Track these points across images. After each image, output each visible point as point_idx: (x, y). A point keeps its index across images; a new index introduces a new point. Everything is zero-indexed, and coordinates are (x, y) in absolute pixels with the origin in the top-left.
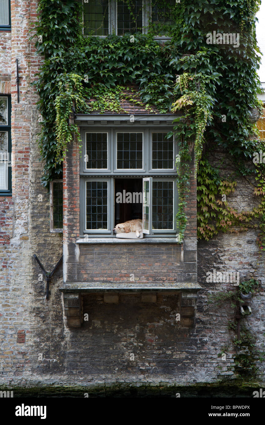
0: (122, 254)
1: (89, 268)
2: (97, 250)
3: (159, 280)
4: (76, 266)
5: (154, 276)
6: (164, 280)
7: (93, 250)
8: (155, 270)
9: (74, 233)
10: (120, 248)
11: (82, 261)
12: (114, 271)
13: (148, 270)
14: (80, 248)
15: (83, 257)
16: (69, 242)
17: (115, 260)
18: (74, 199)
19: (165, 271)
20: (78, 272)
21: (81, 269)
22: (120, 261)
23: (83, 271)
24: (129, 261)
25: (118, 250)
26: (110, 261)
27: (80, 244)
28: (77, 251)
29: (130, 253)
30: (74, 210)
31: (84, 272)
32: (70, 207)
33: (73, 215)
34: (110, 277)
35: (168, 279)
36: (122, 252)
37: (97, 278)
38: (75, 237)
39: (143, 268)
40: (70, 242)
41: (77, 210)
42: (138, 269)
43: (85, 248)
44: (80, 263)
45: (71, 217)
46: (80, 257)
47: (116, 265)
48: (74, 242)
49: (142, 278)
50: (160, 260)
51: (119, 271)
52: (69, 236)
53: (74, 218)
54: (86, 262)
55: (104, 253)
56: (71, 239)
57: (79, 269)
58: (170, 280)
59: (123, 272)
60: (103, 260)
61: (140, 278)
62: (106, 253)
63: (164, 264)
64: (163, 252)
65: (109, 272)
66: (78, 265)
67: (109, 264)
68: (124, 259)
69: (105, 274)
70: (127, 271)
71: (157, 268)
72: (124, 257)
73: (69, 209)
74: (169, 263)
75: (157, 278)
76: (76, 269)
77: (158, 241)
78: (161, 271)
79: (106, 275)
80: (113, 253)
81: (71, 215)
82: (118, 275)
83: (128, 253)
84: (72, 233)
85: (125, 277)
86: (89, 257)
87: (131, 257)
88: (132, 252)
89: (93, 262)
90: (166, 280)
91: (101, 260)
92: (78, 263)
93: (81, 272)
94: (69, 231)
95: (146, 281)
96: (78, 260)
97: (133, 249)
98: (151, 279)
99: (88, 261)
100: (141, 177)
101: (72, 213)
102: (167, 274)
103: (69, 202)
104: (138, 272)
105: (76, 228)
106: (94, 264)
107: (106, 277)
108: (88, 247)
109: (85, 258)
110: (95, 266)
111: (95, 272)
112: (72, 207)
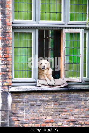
0: (48, 101)
1: (20, 115)
2: (26, 97)
3: (78, 125)
4: (8, 113)
5: (74, 121)
6: (82, 124)
7: (23, 98)
8: (75, 116)
9: (7, 82)
10: (46, 95)
11: (14, 109)
12: (41, 117)
13: (69, 115)
14: (12, 97)
15: (15, 104)
16: (2, 90)
17: (42, 107)
18: (7, 48)
19: (83, 116)
20: (10, 119)
21: (13, 116)
22: (46, 107)
23: (14, 118)
24: (54, 108)
25: (44, 97)
26: (38, 108)
27: (12, 93)
28: (10, 98)
29: (54, 99)
30: (7, 59)
31: (15, 119)
32: (4, 57)
33: (6, 64)
34: (38, 123)
35: (85, 124)
36: (48, 99)
37: (27, 124)
38: (8, 86)
39: (65, 114)
40: (3, 90)
41: (9, 60)
42: (61, 114)
43: (16, 96)
44: (12, 110)
45: (5, 66)
46: (12, 105)
47: (43, 111)
48: (7, 91)
49: (64, 123)
50: (79, 106)
51: (45, 117)
52: (2, 84)
53: (8, 68)
54: (17, 109)
55: (32, 100)
56: (4, 87)
57: (11, 116)
58: (87, 124)
59: (48, 118)
60: (32, 107)
61: (62, 123)
62: (34, 101)
63: (83, 110)
64: (81, 99)
65: (36, 118)
66: (10, 112)
67: (36, 111)
68: (49, 106)
69: (34, 120)
70: (52, 117)
71: (77, 113)
72: (49, 103)
73: (3, 59)
74: (86, 108)
75: (77, 122)
76: (8, 116)
77: (78, 89)
78: (80, 116)
79: (34, 121)
80: (41, 101)
81: (4, 64)
82: (44, 121)
83: (53, 100)
84: (5, 82)
85: (50, 122)
86: (20, 104)
87: (55, 104)
88: (56, 99)
89: (23, 109)
90: (84, 124)
91: (30, 107)
92: (10, 111)
93: (13, 119)
94: (2, 80)
95: (67, 125)
96: (10, 108)
97: (56, 96)
98: (72, 123)
99: (19, 109)
100: (62, 28)
101: (5, 62)
102: (84, 118)
103: (2, 52)
104: (61, 117)
105: (9, 77)
106: (24, 111)
107: (34, 123)
108: (19, 95)
109: (16, 105)
110: (25, 113)
111: (25, 119)
112: (5, 57)
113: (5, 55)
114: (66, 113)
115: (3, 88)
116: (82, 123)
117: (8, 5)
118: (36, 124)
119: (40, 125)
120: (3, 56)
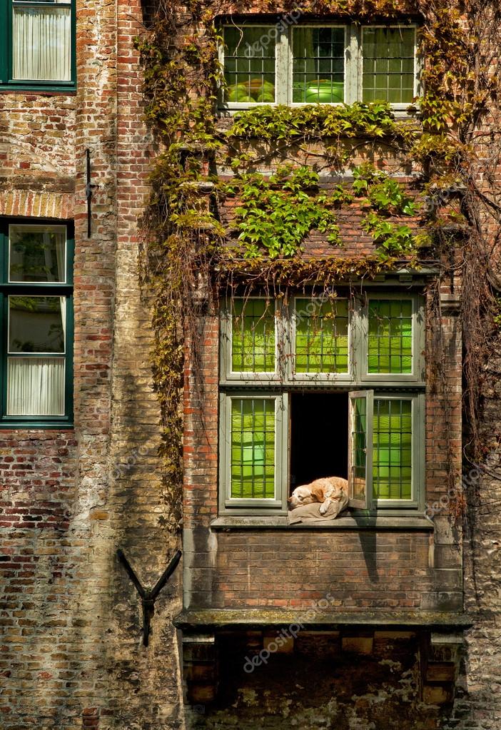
0: (305, 550)
1: (237, 580)
2: (252, 539)
3: (383, 606)
4: (210, 574)
5: (372, 597)
6: (394, 605)
7: (245, 541)
9: (206, 506)
10: (301, 537)
11: (223, 564)
12: (288, 585)
13: (360, 584)
14: (218, 538)
15: (224, 555)
17: (291, 563)
18: (206, 433)
19: (396, 587)
20: (213, 587)
21: (220, 581)
22: (303, 565)
23: (224, 586)
24: (321, 566)
25: (297, 542)
26: (281, 565)
27: (218, 530)
28: (213, 541)
29: (322, 547)
30: (207, 457)
31: (227, 588)
32: (198, 451)
33: (205, 467)
34: (281, 599)
35: (402, 605)
36: (306, 546)
37: (254, 600)
38: (208, 515)
39: (351, 581)
41: (212, 458)
42: (340, 581)
43: (228, 538)
44: (218, 568)
45: (200, 471)
46: (218, 556)
47: (293, 572)
48: (206, 525)
49: (347, 601)
50: (384, 564)
51: (299, 586)
52: (195, 511)
53: (207, 475)
54: (230, 566)
55: (267, 547)
56: (199, 517)
57: (215, 581)
58: (407, 605)
59: (307, 588)
60: (266, 562)
61: (342, 602)
62: (272, 548)
64: (391, 547)
65: (278, 587)
66: (213, 573)
67: (277, 572)
68: (309, 561)
69: (271, 591)
70: (316, 587)
72: (308, 556)
73: (197, 456)
74: (404, 570)
75: (380, 600)
76: (209, 580)
78: (387, 587)
79: (273, 594)
80: (288, 549)
81: (199, 467)
82: (297, 595)
83: (318, 547)
84: (202, 505)
85: (312, 598)
86: (237, 555)
87: (323, 557)
88: (327, 546)
89: (244, 566)
90: (398, 605)
91: (262, 563)
92: (214, 569)
93: (221, 587)
94: (195, 501)
95: (355, 607)
96: (214, 563)
97: (327, 539)
98: (367, 602)
99: (235, 565)
100: (345, 390)
101: (202, 463)
102: (398, 592)
103: (195, 442)
104: (338, 588)
105: (210, 495)
106: (247, 570)
107: (271, 599)
108: (235, 536)
109: (229, 557)
110: (249, 576)
111: (249, 589)
112: (202, 451)
113: (202, 448)
114: (351, 578)
115: (198, 519)
116: (392, 604)
117: (209, 341)
118: (277, 601)
119: (286, 603)
120: (196, 448)
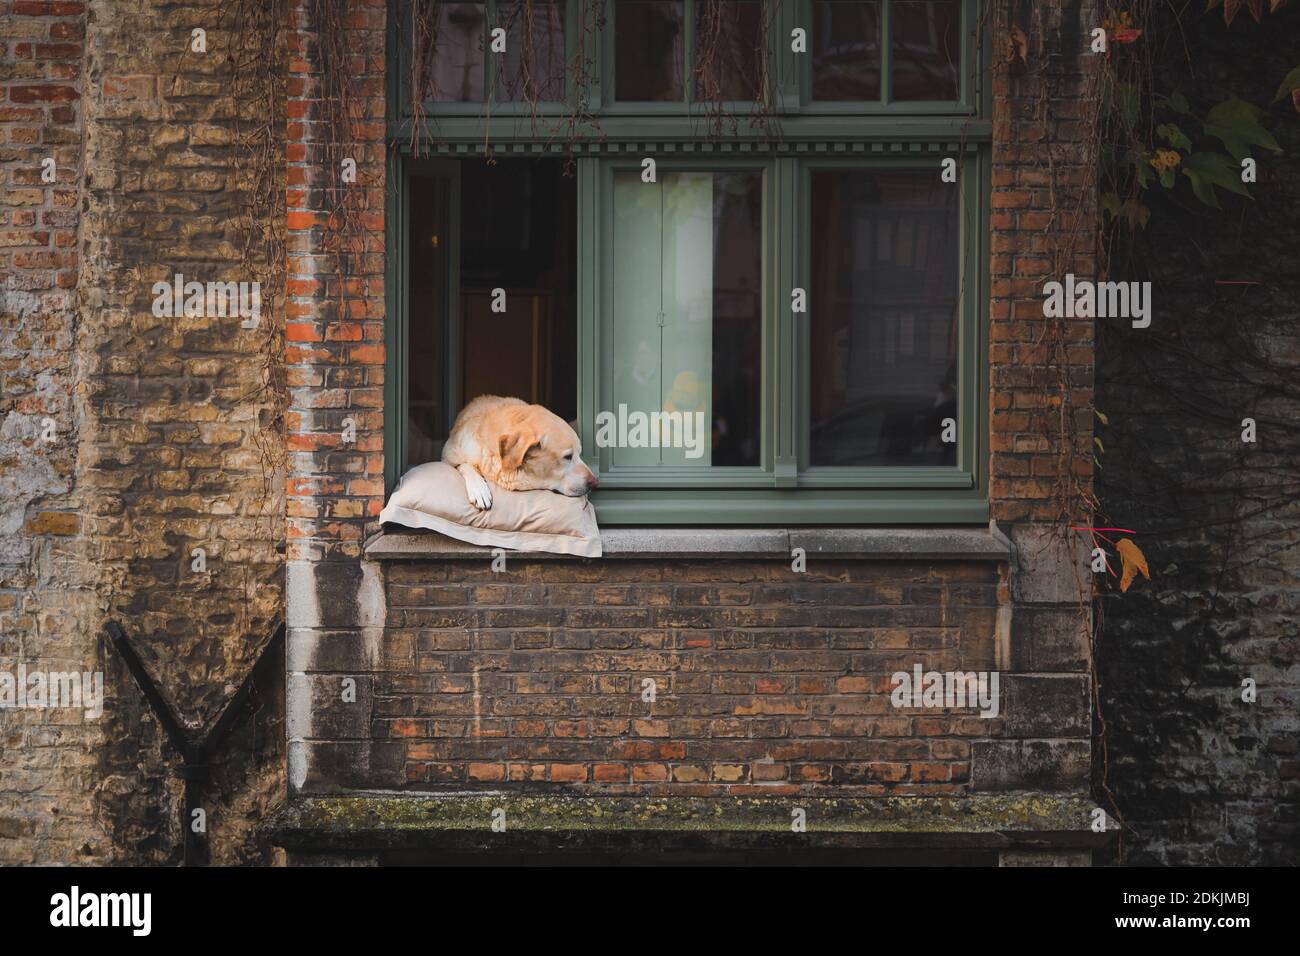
0: (640, 622)
1: (441, 707)
2: (486, 595)
3: (863, 780)
4: (365, 691)
5: (831, 754)
6: (895, 777)
7: (464, 598)
8: (837, 722)
9: (352, 498)
10: (627, 586)
11: (401, 662)
12: (590, 722)
13: (797, 718)
15: (405, 637)
16: (323, 549)
17: (599, 661)
18: (351, 286)
19: (900, 725)
20: (373, 730)
21: (394, 711)
22: (630, 664)
23: (406, 725)
24: (685, 668)
25: (615, 599)
26: (568, 665)
27: (389, 563)
28: (372, 601)
29: (688, 614)
30: (353, 354)
31: (412, 731)
32: (328, 336)
33: (348, 384)
34: (568, 761)
35: (918, 776)
36: (640, 611)
37: (491, 766)
38: (359, 521)
39: (769, 709)
40: (328, 547)
41: (370, 359)
42: (739, 710)
43: (418, 588)
44: (387, 674)
45: (335, 397)
46: (386, 640)
47: (605, 687)
48: (352, 552)
49: (761, 767)
50: (867, 661)
51: (620, 725)
52: (321, 512)
53: (355, 406)
54: (423, 667)
55: (530, 614)
56: (333, 528)
57: (381, 712)
58: (930, 777)
59: (643, 728)
60: (527, 658)
61: (746, 769)
62: (541, 618)
64: (887, 614)
65: (560, 729)
66: (376, 687)
67: (559, 684)
68: (649, 654)
69: (540, 740)
70: (671, 728)
71: (851, 709)
72: (650, 639)
73: (325, 353)
75: (852, 765)
78: (876, 728)
79: (546, 749)
80: (587, 619)
81: (331, 383)
82: (615, 751)
83: (676, 615)
84: (341, 495)
85: (657, 758)
86: (442, 636)
87: (692, 643)
88: (699, 612)
89: (462, 667)
90: (907, 776)
91: (516, 660)
92: (379, 678)
93: (396, 728)
94: (320, 482)
95: (782, 783)
96: (376, 659)
97: (704, 590)
98: (815, 771)
99: (438, 666)
101: (340, 373)
102: (908, 742)
103: (321, 310)
104: (735, 729)
105: (365, 465)
106: (470, 680)
107: (541, 760)
108: (437, 581)
109: (419, 644)
110: (477, 696)
111: (478, 732)
112: (341, 337)
113: (340, 329)
114: (772, 703)
115: (328, 534)
116: (888, 773)
118: (557, 768)
119: (584, 773)
120: (322, 330)
